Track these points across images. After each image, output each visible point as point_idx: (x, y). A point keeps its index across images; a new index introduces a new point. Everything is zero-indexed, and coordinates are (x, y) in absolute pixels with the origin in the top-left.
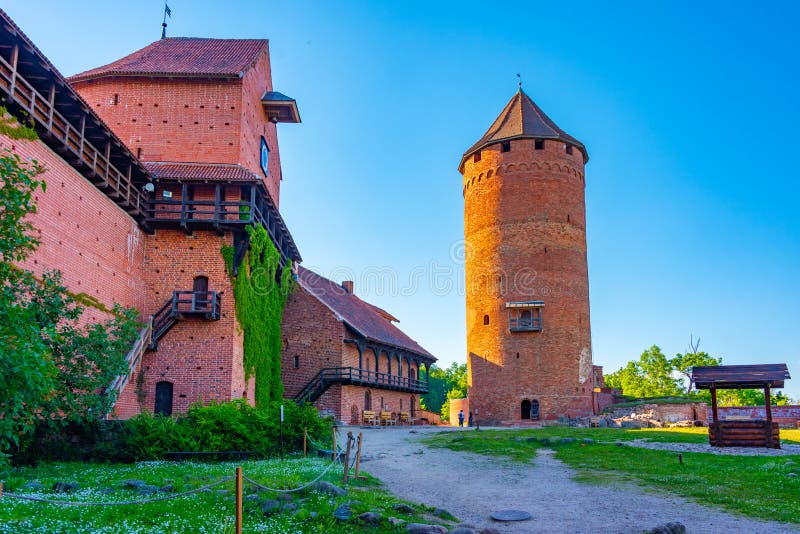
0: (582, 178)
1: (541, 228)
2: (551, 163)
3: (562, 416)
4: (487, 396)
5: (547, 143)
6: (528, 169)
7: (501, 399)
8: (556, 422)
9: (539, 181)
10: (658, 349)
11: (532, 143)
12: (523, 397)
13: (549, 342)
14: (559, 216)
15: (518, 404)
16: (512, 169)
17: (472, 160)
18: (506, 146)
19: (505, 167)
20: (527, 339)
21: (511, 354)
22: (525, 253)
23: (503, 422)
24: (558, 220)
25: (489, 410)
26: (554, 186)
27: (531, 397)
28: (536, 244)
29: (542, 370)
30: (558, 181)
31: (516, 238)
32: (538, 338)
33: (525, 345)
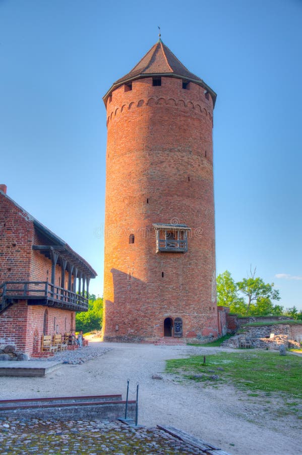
0: (212, 118)
1: (185, 159)
2: (195, 103)
3: (200, 333)
4: (129, 313)
5: (192, 85)
6: (176, 105)
7: (145, 317)
8: (195, 339)
9: (185, 116)
10: (229, 274)
11: (180, 82)
12: (167, 315)
13: (190, 264)
14: (200, 151)
15: (162, 321)
16: (162, 102)
17: (122, 89)
18: (157, 81)
19: (156, 99)
20: (172, 259)
21: (156, 272)
22: (171, 179)
23: (147, 339)
24: (198, 154)
25: (132, 327)
26: (196, 123)
27: (174, 315)
28: (182, 172)
29: (184, 289)
30: (199, 120)
31: (164, 165)
32: (181, 259)
33: (171, 265)
